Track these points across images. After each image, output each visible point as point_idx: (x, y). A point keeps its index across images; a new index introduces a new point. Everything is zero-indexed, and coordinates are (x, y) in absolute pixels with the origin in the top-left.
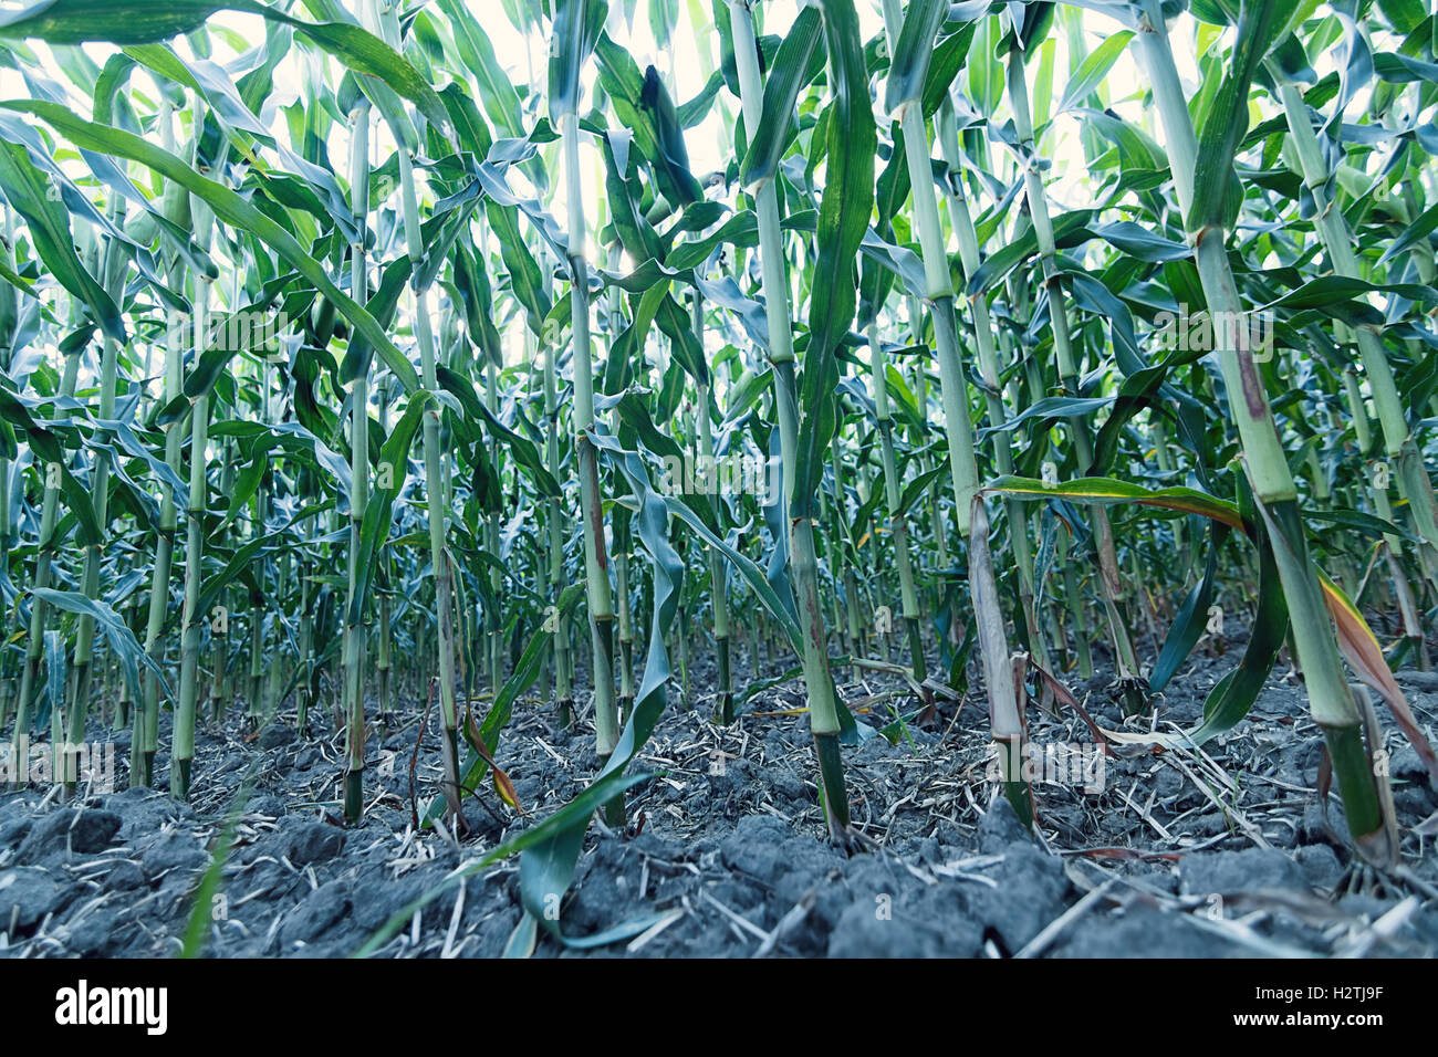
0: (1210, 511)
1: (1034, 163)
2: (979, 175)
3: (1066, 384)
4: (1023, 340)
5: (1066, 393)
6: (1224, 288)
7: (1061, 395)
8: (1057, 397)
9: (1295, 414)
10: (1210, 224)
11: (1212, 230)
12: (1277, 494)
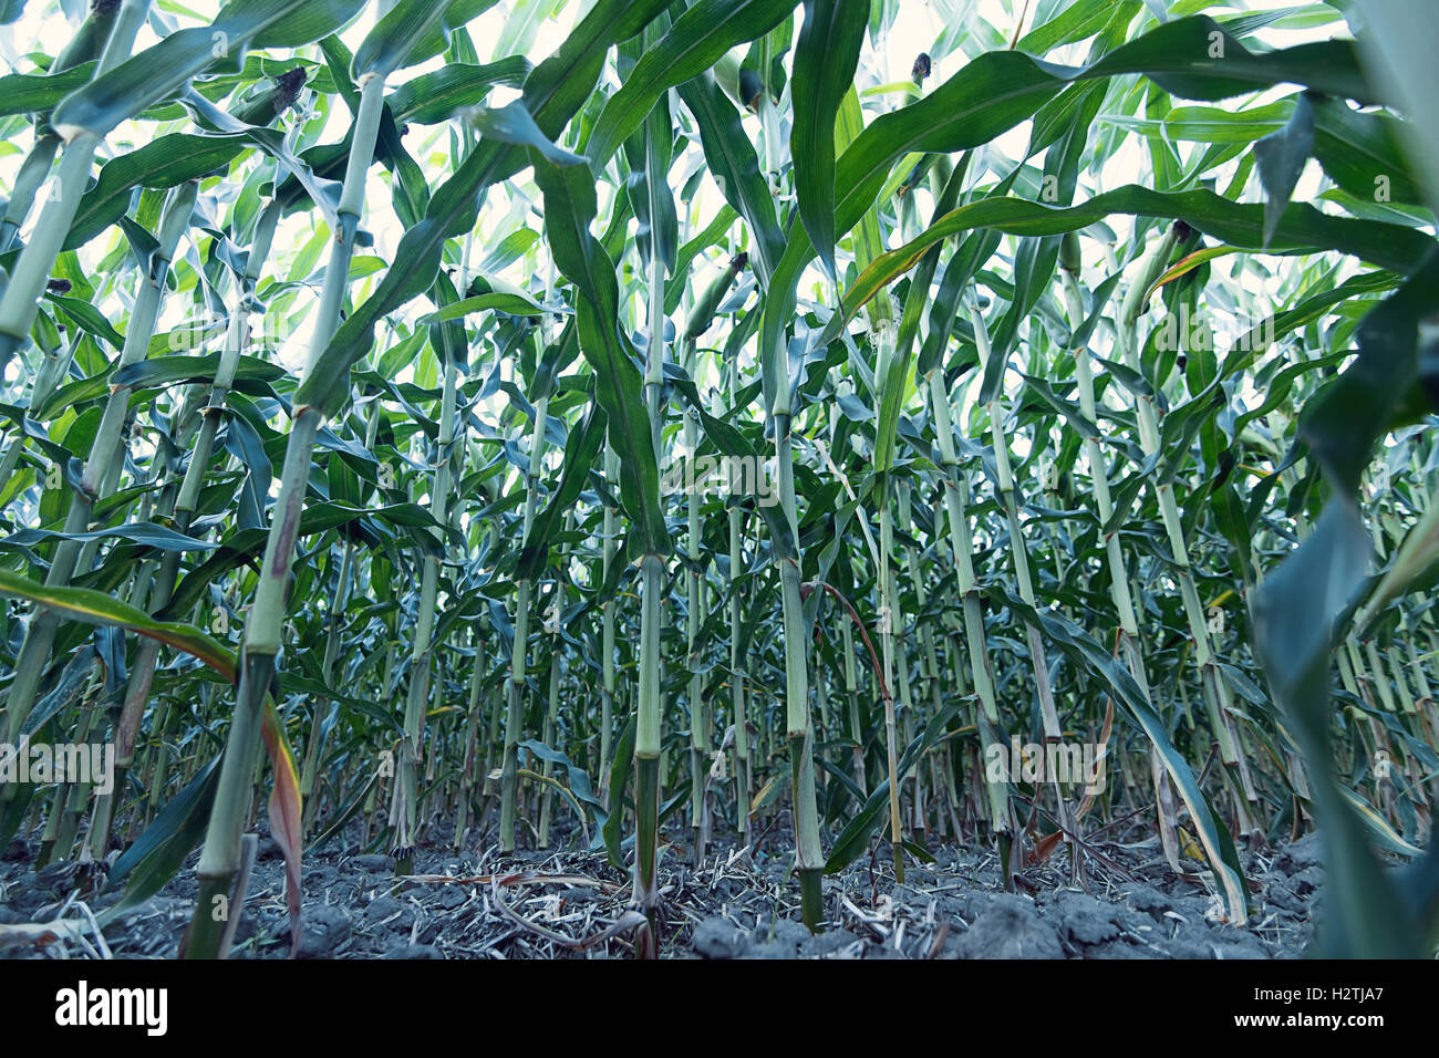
0: (209, 657)
1: (248, 301)
2: (205, 286)
3: (178, 517)
4: (172, 464)
5: (173, 525)
6: (301, 460)
7: (167, 525)
8: (162, 526)
9: (390, 621)
10: (313, 406)
11: (312, 411)
12: (261, 647)
